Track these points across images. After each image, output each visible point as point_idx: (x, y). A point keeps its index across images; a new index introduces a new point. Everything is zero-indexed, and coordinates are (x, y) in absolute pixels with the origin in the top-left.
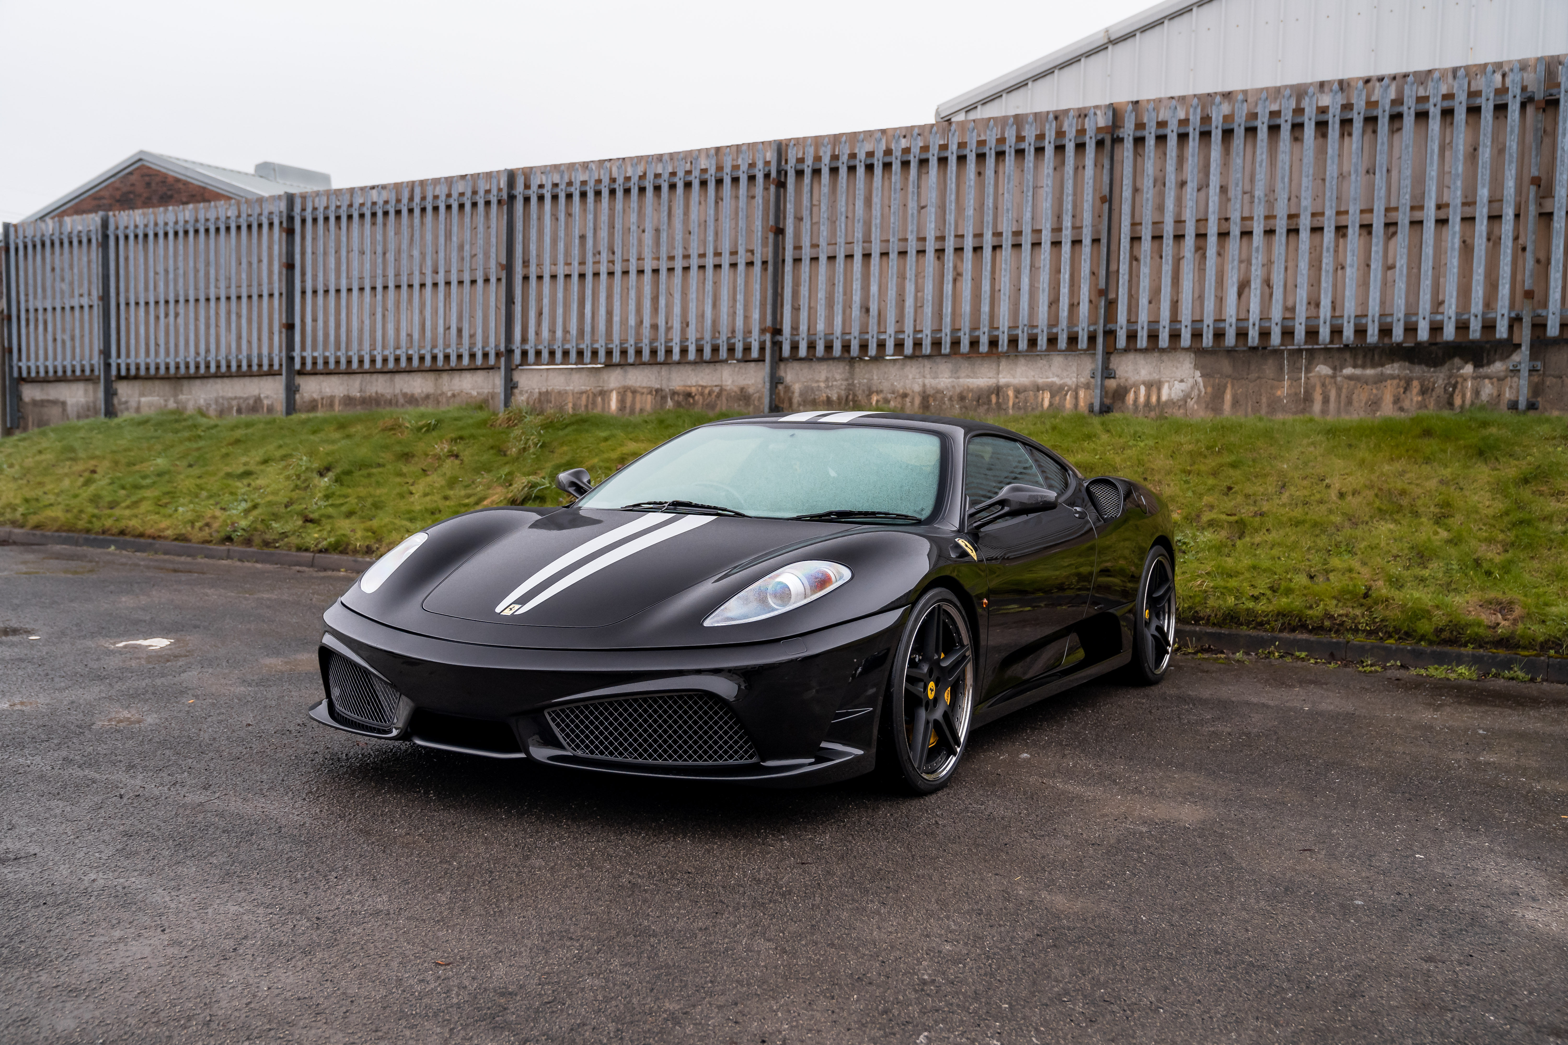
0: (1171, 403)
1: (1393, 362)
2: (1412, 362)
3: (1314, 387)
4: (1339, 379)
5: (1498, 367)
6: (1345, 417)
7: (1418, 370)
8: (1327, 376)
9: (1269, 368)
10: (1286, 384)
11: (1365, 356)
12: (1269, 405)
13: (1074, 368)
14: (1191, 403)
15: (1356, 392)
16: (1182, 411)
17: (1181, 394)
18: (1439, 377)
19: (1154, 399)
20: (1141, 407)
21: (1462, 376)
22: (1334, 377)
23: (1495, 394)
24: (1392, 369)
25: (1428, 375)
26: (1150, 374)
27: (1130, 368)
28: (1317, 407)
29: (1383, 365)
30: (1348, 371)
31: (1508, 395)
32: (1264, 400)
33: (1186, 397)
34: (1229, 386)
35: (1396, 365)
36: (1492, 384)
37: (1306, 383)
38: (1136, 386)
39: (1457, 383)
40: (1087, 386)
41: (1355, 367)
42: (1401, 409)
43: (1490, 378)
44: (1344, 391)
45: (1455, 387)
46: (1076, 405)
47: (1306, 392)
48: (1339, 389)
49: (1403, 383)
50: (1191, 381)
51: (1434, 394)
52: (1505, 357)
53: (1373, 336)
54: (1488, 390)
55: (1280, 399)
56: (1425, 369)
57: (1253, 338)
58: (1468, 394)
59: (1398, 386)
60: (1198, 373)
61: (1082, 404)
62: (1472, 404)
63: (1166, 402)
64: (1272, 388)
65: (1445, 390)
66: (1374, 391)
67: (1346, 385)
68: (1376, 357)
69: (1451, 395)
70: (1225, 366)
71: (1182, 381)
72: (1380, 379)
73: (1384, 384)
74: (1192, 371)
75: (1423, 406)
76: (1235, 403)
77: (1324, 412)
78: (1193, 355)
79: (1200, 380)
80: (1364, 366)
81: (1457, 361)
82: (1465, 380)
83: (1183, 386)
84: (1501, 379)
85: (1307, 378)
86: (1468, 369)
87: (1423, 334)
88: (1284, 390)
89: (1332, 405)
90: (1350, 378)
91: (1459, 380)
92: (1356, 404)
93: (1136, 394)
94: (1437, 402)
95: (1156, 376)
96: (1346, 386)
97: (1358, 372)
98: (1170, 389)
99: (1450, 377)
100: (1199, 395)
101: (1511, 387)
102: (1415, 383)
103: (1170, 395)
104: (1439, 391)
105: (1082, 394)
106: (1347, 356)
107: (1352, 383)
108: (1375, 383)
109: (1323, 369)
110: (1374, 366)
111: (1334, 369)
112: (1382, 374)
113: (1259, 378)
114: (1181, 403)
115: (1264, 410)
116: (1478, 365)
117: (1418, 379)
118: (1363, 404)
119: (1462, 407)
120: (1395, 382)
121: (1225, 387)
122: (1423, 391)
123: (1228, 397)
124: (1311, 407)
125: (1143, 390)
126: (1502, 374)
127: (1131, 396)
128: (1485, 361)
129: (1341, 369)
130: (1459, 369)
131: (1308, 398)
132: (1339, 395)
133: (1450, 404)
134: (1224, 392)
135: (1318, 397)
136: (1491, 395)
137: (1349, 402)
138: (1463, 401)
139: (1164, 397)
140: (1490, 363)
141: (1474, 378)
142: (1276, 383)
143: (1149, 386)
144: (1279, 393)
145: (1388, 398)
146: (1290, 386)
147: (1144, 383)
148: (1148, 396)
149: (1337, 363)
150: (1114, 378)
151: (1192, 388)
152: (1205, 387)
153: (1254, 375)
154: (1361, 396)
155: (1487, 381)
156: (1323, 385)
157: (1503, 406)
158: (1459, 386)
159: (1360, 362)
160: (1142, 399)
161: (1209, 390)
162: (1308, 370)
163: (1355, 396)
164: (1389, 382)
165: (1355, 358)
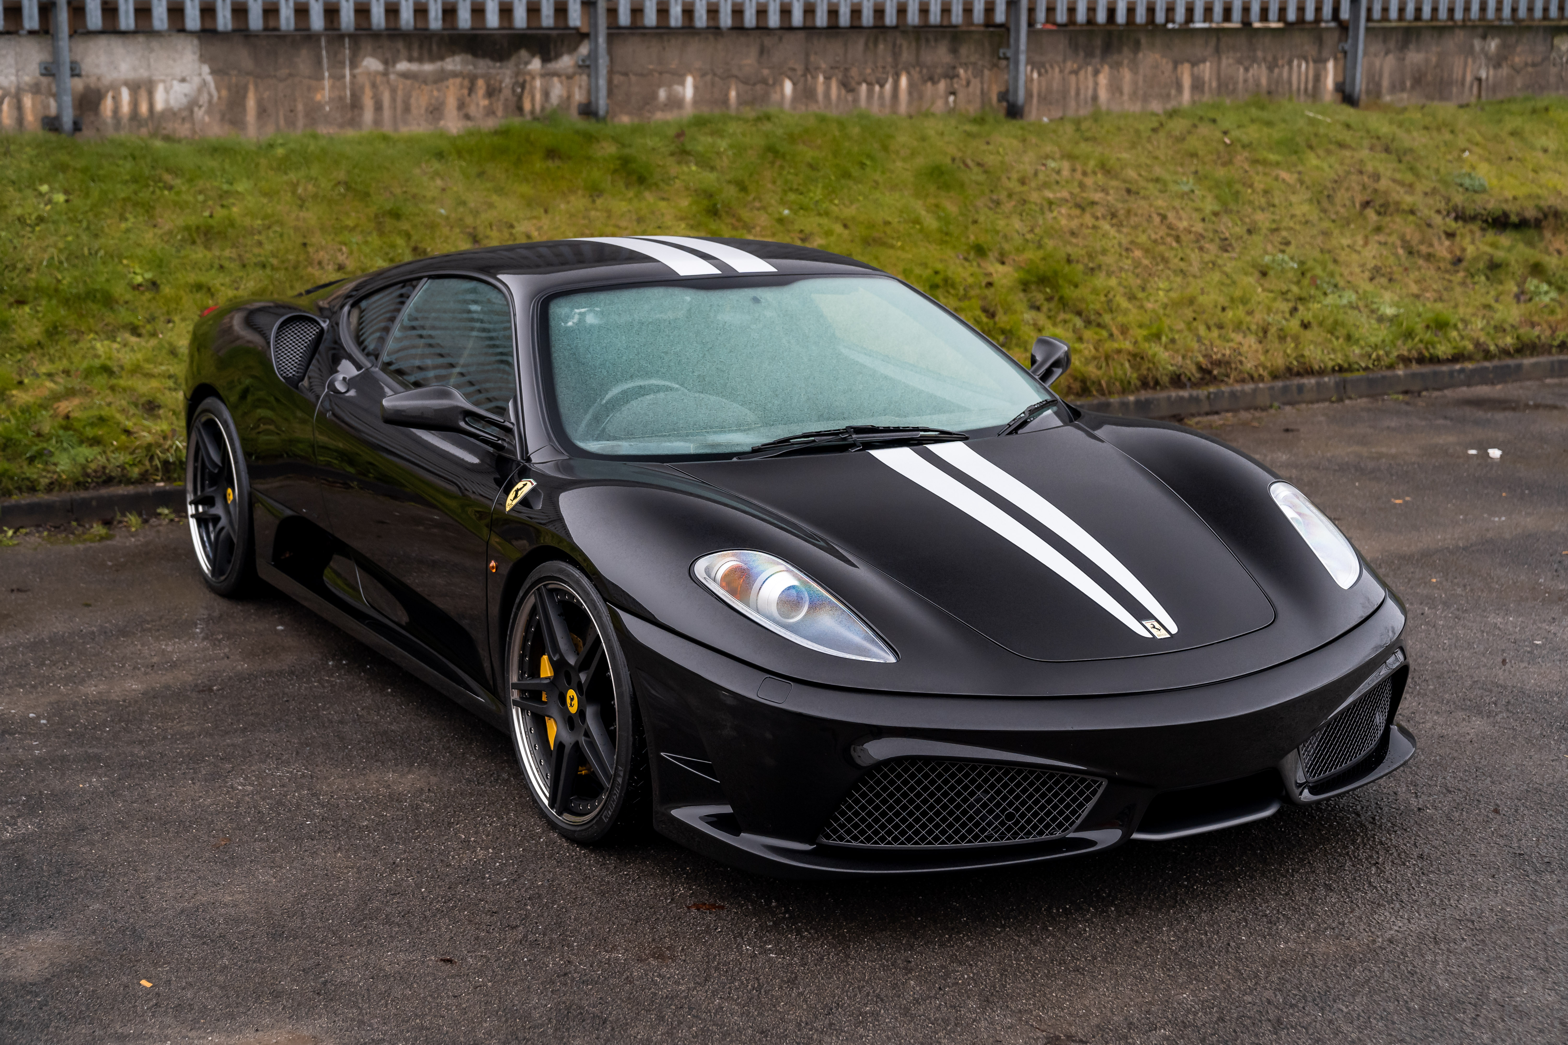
0: (170, 114)
1: (453, 53)
2: (475, 55)
3: (362, 88)
4: (392, 77)
5: (566, 62)
6: (404, 130)
7: (483, 66)
8: (377, 73)
9: (303, 61)
10: (327, 83)
11: (421, 47)
12: (307, 115)
13: (10, 60)
14: (199, 113)
15: (414, 94)
16: (187, 126)
17: (184, 101)
18: (505, 74)
19: (144, 108)
20: (125, 120)
21: (529, 73)
22: (385, 74)
23: (565, 94)
24: (454, 63)
25: (493, 71)
26: (135, 69)
27: (103, 59)
28: (368, 115)
29: (442, 58)
30: (403, 66)
31: (579, 96)
32: (300, 107)
33: (192, 105)
34: (251, 88)
35: (458, 58)
36: (561, 83)
37: (352, 83)
38: (115, 87)
39: (525, 82)
40: (36, 89)
41: (410, 60)
42: (467, 117)
43: (556, 74)
44: (400, 93)
45: (523, 87)
46: (20, 120)
47: (353, 95)
48: (393, 91)
49: (466, 83)
50: (196, 81)
51: (502, 97)
52: (572, 49)
53: (435, 21)
54: (557, 90)
55: (319, 106)
56: (491, 63)
57: (288, 19)
58: (538, 97)
59: (462, 86)
60: (206, 69)
61: (30, 117)
62: (543, 109)
63: (163, 114)
64: (309, 89)
65: (514, 91)
66: (435, 93)
67: (402, 85)
68: (435, 47)
69: (520, 98)
70: (243, 57)
71: (183, 80)
72: (441, 77)
73: (446, 83)
74: (197, 65)
75: (490, 112)
76: (262, 111)
77: (377, 122)
78: (196, 42)
79: (209, 79)
80: (420, 60)
81: (524, 53)
82: (533, 78)
83: (186, 88)
84: (570, 77)
85: (353, 76)
86: (536, 64)
87: (493, 19)
88: (325, 93)
89: (387, 113)
90: (405, 75)
91: (528, 78)
92: (414, 111)
93: (116, 99)
94: (506, 107)
95: (143, 73)
96: (401, 87)
97: (414, 67)
98: (167, 91)
99: (517, 74)
100: (210, 102)
101: (580, 87)
102: (481, 83)
103: (167, 101)
104: (507, 93)
105: (28, 101)
106: (400, 45)
107: (409, 82)
108: (436, 82)
109: (371, 64)
110: (432, 59)
111: (386, 62)
112: (443, 70)
113: (291, 75)
114: (185, 114)
115: (301, 123)
116: (546, 59)
117: (483, 76)
118: (423, 111)
119: (532, 112)
120: (458, 81)
121: (245, 89)
122: (491, 93)
123: (251, 103)
124: (361, 115)
125: (125, 95)
126: (570, 71)
127: (108, 104)
128: (553, 54)
129: (394, 63)
130: (527, 63)
131: (356, 104)
132: (393, 100)
133: (520, 109)
134: (244, 97)
135: (368, 103)
136: (560, 97)
137: (407, 109)
138: (533, 105)
139: (159, 106)
140: (558, 56)
141: (543, 76)
142: (313, 83)
143: (135, 87)
144: (318, 97)
145: (451, 102)
146: (333, 87)
147: (126, 84)
148: (135, 104)
149: (388, 55)
150: (79, 75)
151: (200, 91)
152: (218, 89)
153: (284, 72)
154: (421, 100)
155: (556, 79)
156: (374, 86)
157: (574, 111)
158: (528, 86)
159: (415, 54)
160: (125, 107)
161: (224, 93)
162: (354, 65)
163: (413, 101)
164: (451, 81)
165: (409, 48)
